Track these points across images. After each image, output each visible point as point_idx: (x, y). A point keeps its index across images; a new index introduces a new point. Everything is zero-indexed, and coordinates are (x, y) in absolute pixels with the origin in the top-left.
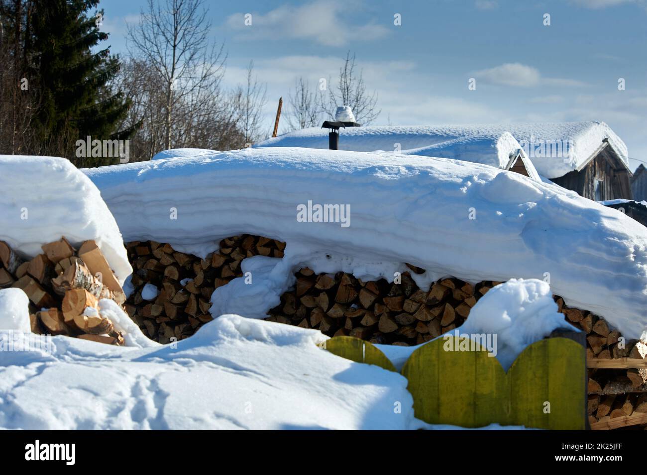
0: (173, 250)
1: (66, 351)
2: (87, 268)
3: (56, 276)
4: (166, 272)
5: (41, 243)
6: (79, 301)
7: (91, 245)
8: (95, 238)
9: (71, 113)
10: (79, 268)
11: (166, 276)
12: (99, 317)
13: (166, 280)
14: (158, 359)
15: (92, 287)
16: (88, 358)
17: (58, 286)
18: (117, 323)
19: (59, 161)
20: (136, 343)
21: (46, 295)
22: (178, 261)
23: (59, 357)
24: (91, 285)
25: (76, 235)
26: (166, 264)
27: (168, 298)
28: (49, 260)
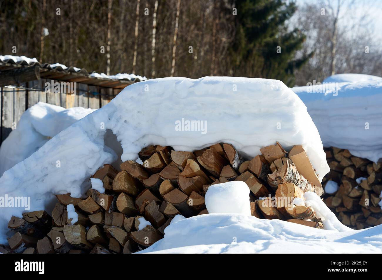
0: (351, 154)
1: (282, 232)
2: (295, 167)
3: (271, 173)
4: (345, 172)
5: (259, 146)
6: (289, 192)
7: (299, 149)
8: (302, 144)
9: (257, 45)
10: (290, 166)
11: (345, 176)
12: (304, 205)
13: (345, 178)
14: (356, 241)
15: (299, 182)
16: (299, 238)
17: (273, 180)
18: (318, 211)
19: (276, 82)
20: (333, 227)
21: (262, 187)
22: (355, 163)
23: (276, 236)
24: (298, 180)
25: (287, 141)
26: (345, 165)
27: (346, 192)
28: (266, 160)
